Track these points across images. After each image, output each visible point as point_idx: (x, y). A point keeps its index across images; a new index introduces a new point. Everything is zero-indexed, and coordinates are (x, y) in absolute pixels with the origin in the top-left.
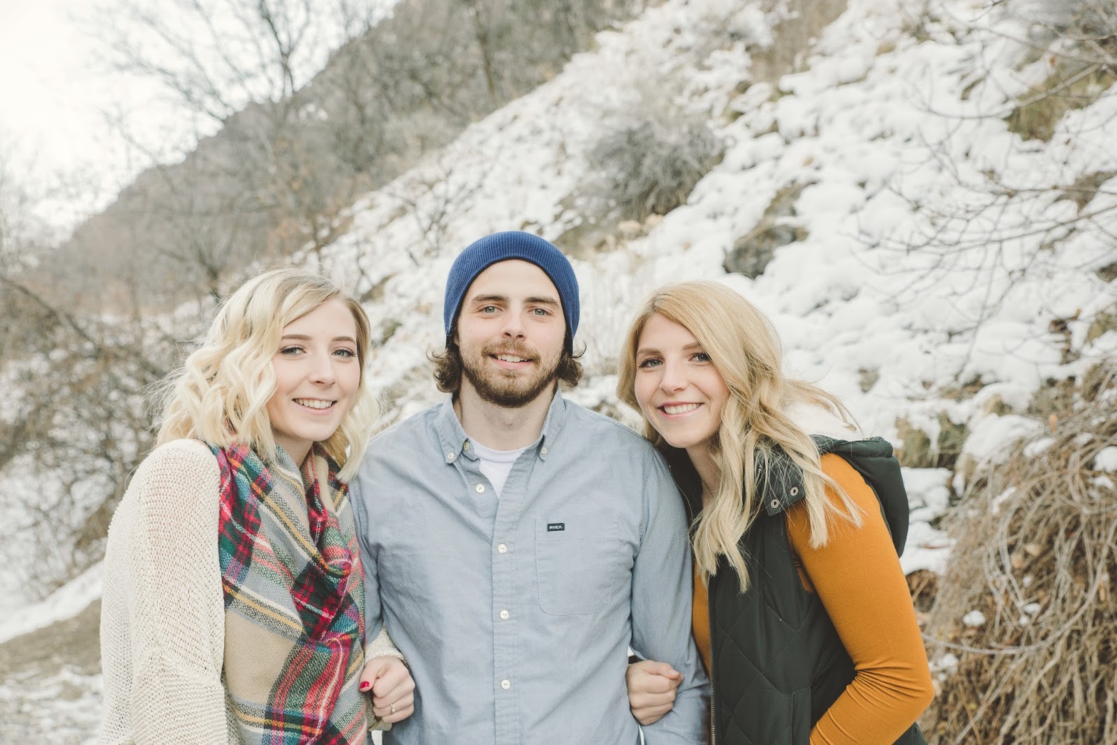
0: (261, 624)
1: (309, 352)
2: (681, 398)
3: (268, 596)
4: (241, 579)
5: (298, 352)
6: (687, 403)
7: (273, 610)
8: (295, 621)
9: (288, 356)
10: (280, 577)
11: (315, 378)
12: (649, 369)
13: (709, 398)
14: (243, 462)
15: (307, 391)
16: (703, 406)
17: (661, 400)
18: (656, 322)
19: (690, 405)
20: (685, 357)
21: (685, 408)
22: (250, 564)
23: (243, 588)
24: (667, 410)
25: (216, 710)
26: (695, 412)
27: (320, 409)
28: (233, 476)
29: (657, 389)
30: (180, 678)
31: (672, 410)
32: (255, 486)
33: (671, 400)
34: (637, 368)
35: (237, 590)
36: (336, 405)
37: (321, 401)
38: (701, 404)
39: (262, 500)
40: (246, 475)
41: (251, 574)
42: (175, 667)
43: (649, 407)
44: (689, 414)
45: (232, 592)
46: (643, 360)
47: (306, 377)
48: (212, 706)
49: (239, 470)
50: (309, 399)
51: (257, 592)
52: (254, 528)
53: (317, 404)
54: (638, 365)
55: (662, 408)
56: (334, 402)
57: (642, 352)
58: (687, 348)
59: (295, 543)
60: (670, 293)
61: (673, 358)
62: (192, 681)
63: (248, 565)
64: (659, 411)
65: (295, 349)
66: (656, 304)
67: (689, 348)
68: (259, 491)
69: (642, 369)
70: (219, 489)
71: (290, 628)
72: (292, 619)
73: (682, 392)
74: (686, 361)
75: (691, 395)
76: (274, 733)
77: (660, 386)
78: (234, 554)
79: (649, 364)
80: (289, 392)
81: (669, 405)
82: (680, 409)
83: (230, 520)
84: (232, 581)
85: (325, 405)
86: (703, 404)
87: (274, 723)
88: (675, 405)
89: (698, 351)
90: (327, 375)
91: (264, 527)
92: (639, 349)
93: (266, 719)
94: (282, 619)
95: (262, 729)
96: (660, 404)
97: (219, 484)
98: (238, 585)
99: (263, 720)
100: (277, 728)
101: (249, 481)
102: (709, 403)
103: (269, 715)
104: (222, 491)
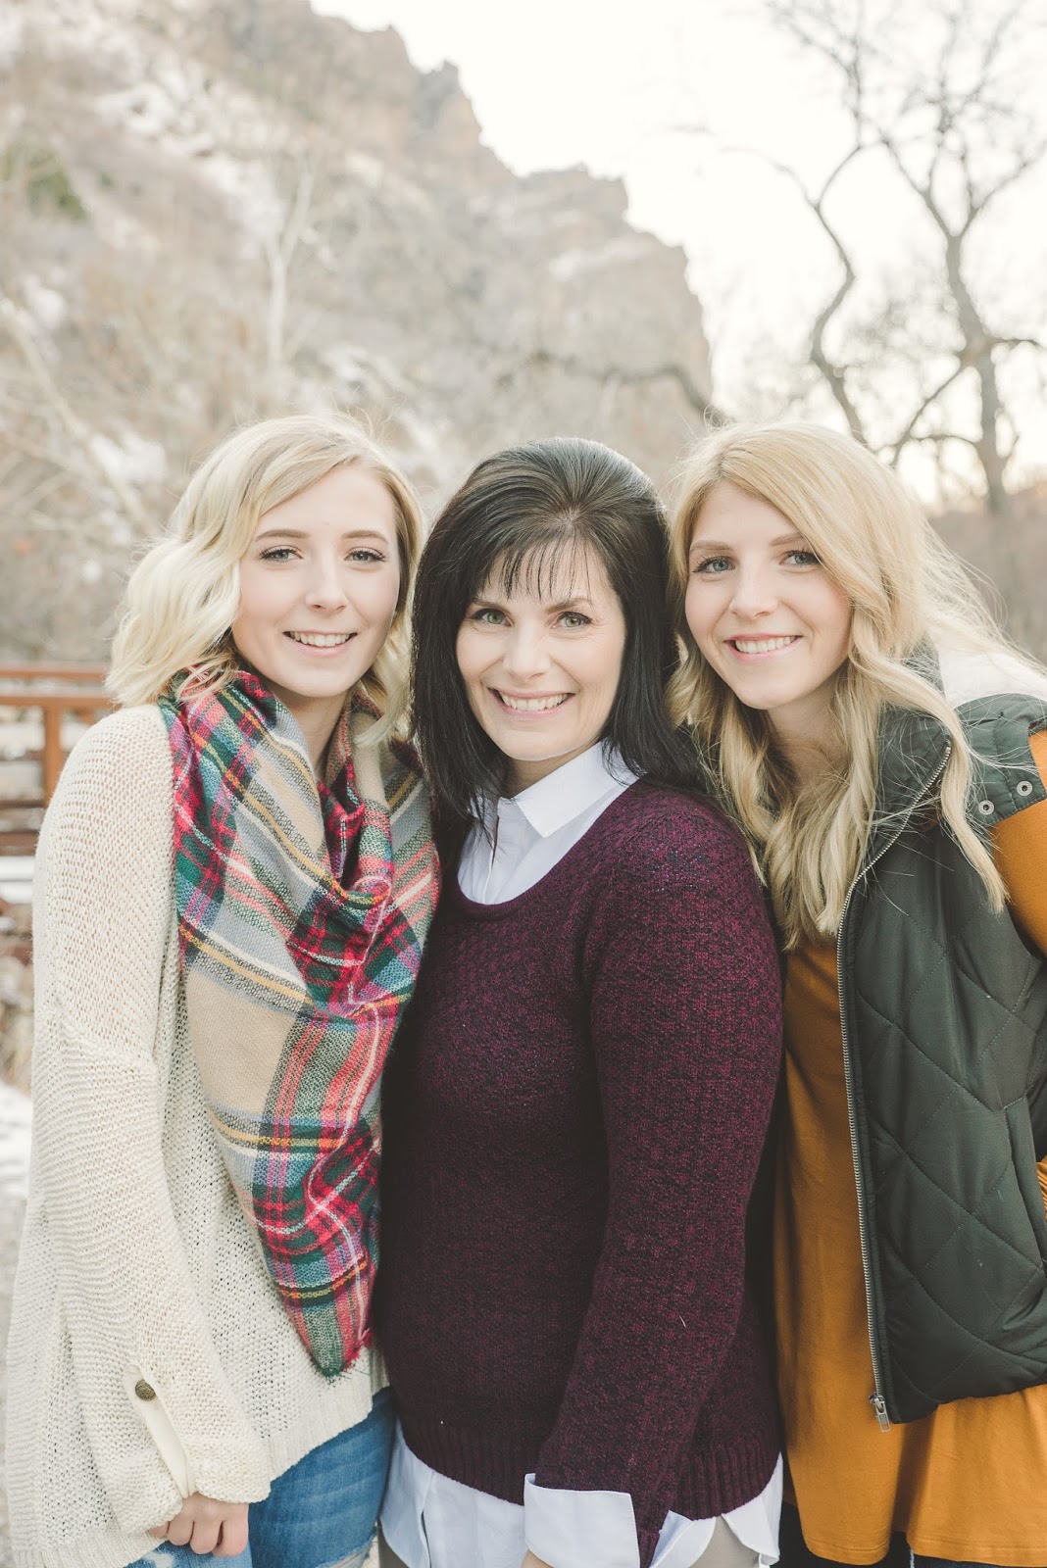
0: (242, 992)
1: (307, 558)
2: (768, 626)
3: (251, 950)
4: (209, 921)
5: (291, 556)
6: (776, 637)
7: (259, 972)
8: (293, 986)
9: (272, 563)
10: (266, 918)
11: (312, 600)
12: (711, 576)
13: (811, 626)
14: (211, 738)
15: (302, 621)
16: (800, 641)
17: (731, 629)
18: (724, 495)
19: (781, 639)
20: (775, 557)
21: (772, 644)
22: (222, 898)
23: (212, 935)
24: (738, 644)
25: (141, 1105)
26: (787, 650)
27: (325, 647)
28: (194, 759)
29: (724, 612)
30: (84, 1056)
31: (751, 647)
32: (229, 775)
33: (748, 631)
34: (691, 573)
35: (202, 937)
36: (355, 639)
37: (326, 635)
38: (797, 637)
39: (241, 798)
40: (214, 760)
41: (224, 913)
42: (77, 1039)
43: (710, 640)
44: (780, 653)
45: (196, 940)
46: (703, 560)
47: (302, 599)
48: (134, 1099)
49: (204, 752)
50: (307, 633)
51: (234, 942)
52: (225, 842)
53: (319, 641)
54: (693, 567)
55: (733, 643)
56: (352, 635)
57: (699, 546)
58: (777, 542)
59: (290, 862)
60: (748, 448)
61: (754, 562)
62: (103, 1062)
63: (220, 900)
64: (727, 648)
65: (287, 551)
66: (726, 466)
67: (778, 544)
68: (236, 783)
69: (699, 575)
70: (171, 785)
71: (282, 996)
72: (287, 984)
73: (766, 617)
74: (775, 565)
75: (783, 624)
76: (273, 1156)
77: (731, 606)
78: (198, 882)
79: (711, 567)
80: (276, 622)
81: (745, 639)
82: (763, 646)
83: (191, 830)
84: (194, 923)
85: (332, 640)
86: (801, 637)
87: (275, 1141)
88: (756, 639)
89: (798, 546)
90: (331, 594)
91: (242, 840)
92: (695, 542)
93: (261, 1135)
94: (272, 985)
95: (255, 1151)
96: (729, 635)
97: (171, 777)
98: (202, 929)
99: (255, 1138)
100: (279, 1149)
101: (219, 768)
102: (811, 635)
103: (267, 1129)
104: (177, 787)
